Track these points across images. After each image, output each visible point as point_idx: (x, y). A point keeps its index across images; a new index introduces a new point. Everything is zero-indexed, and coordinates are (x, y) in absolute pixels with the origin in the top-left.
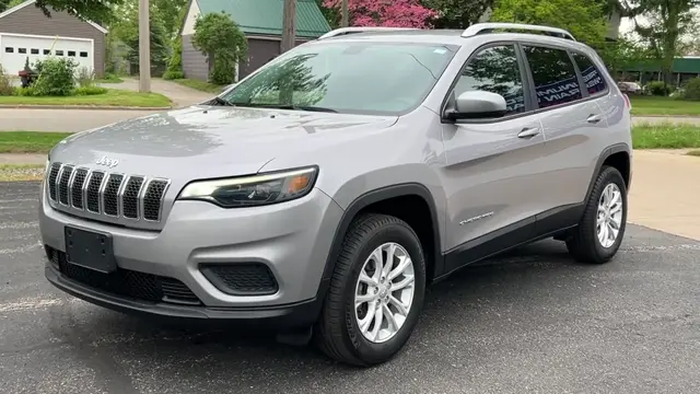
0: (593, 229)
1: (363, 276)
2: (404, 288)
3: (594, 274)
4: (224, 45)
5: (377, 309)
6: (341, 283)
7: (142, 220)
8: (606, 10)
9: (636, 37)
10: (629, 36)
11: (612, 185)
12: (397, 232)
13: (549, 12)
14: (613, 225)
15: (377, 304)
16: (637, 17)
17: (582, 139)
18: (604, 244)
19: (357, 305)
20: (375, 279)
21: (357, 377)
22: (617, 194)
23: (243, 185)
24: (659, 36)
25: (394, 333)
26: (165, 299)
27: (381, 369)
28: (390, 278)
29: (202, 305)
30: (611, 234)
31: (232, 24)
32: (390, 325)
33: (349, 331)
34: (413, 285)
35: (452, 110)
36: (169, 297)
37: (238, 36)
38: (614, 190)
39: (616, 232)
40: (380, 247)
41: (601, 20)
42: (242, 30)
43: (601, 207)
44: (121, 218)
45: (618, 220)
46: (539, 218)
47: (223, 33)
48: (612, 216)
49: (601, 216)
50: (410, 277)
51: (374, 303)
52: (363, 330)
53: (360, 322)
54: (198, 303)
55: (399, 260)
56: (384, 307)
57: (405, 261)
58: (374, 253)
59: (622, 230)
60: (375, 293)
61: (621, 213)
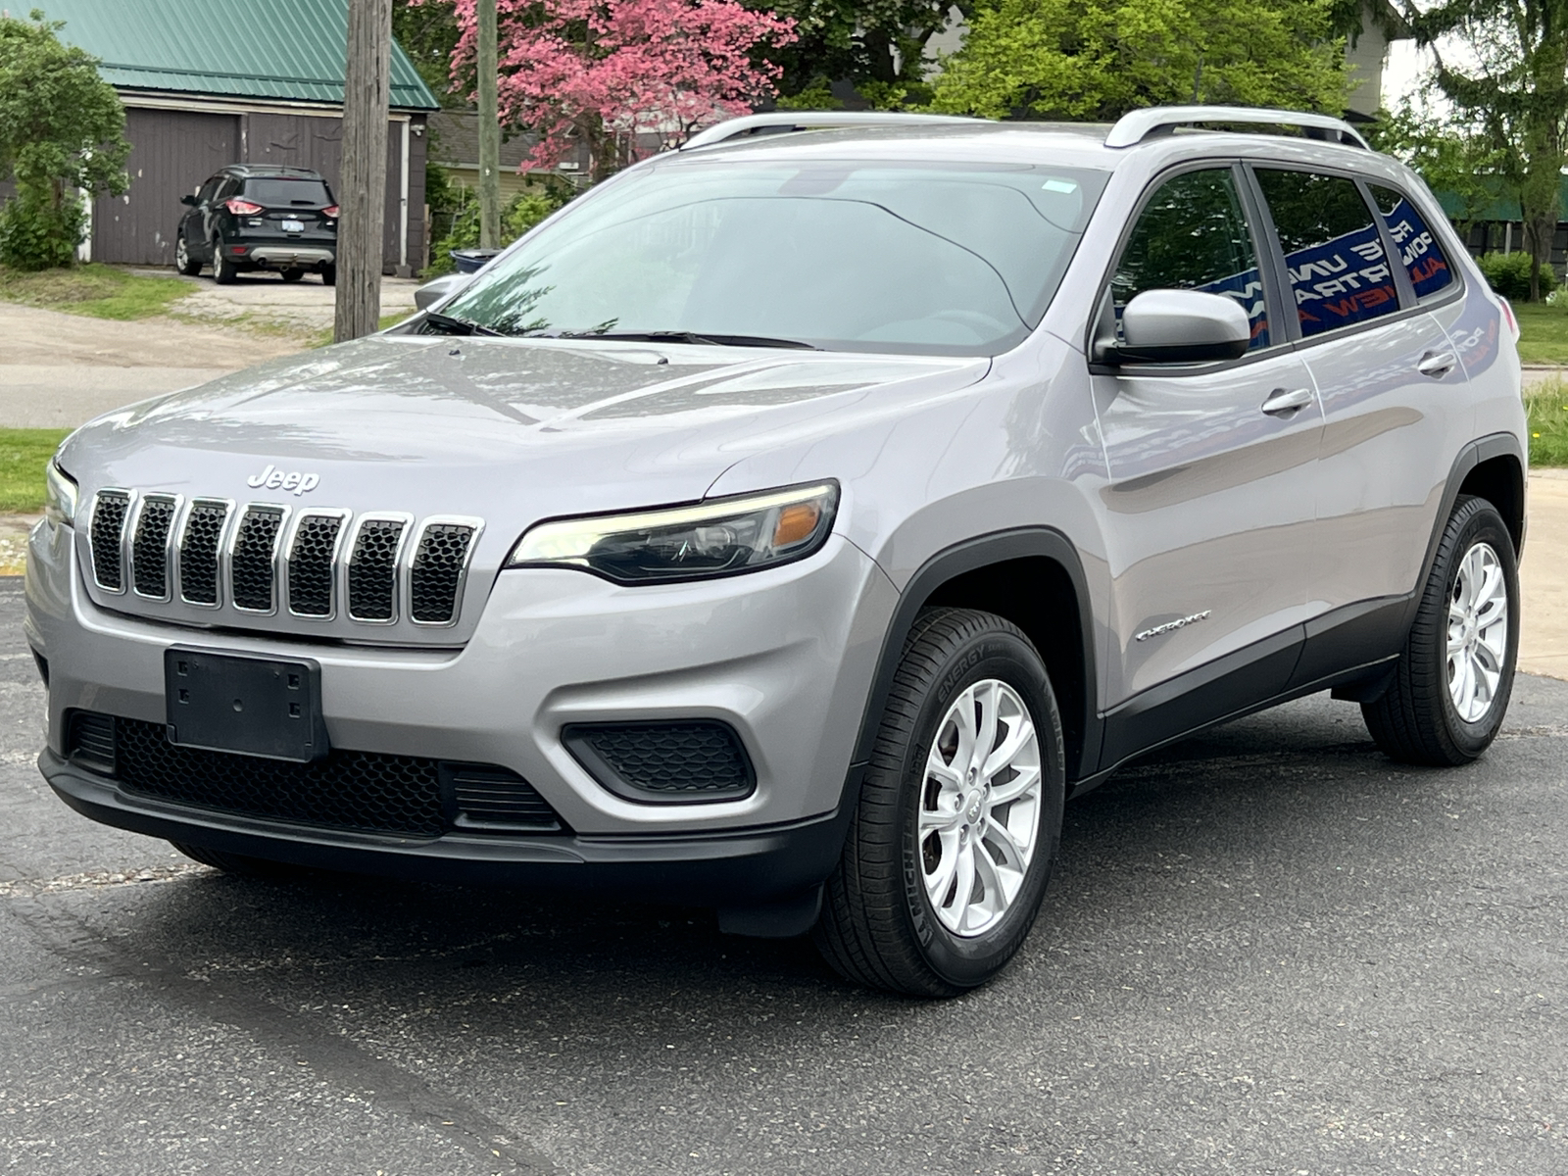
0: (1438, 670)
1: (934, 762)
2: (1017, 800)
3: (1447, 789)
4: (48, 133)
5: (961, 848)
6: (890, 779)
7: (405, 624)
8: (1343, 18)
9: (1441, 107)
10: (1416, 104)
11: (1483, 548)
12: (1006, 652)
13: (1160, 26)
14: (1484, 659)
15: (962, 838)
16: (1441, 41)
17: (1407, 417)
18: (1464, 712)
19: (923, 835)
20: (956, 770)
21: (924, 1019)
22: (1495, 573)
23: (657, 532)
24: (1513, 103)
25: (1000, 915)
26: (462, 822)
27: (974, 1004)
28: (989, 771)
29: (568, 832)
30: (1481, 681)
31: (77, 57)
32: (989, 894)
33: (908, 901)
34: (1037, 792)
35: (1108, 342)
36: (472, 817)
37: (96, 101)
38: (1488, 561)
39: (1493, 679)
40: (970, 690)
41: (1330, 50)
42: (107, 77)
43: (1456, 608)
44: (341, 619)
45: (1496, 643)
46: (1313, 631)
47: (43, 89)
48: (1482, 633)
49: (1454, 632)
50: (1031, 771)
51: (956, 832)
52: (936, 899)
53: (930, 880)
54: (557, 827)
55: (1007, 727)
56: (975, 846)
57: (1022, 728)
58: (957, 703)
59: (1508, 673)
60: (957, 807)
61: (1503, 626)
